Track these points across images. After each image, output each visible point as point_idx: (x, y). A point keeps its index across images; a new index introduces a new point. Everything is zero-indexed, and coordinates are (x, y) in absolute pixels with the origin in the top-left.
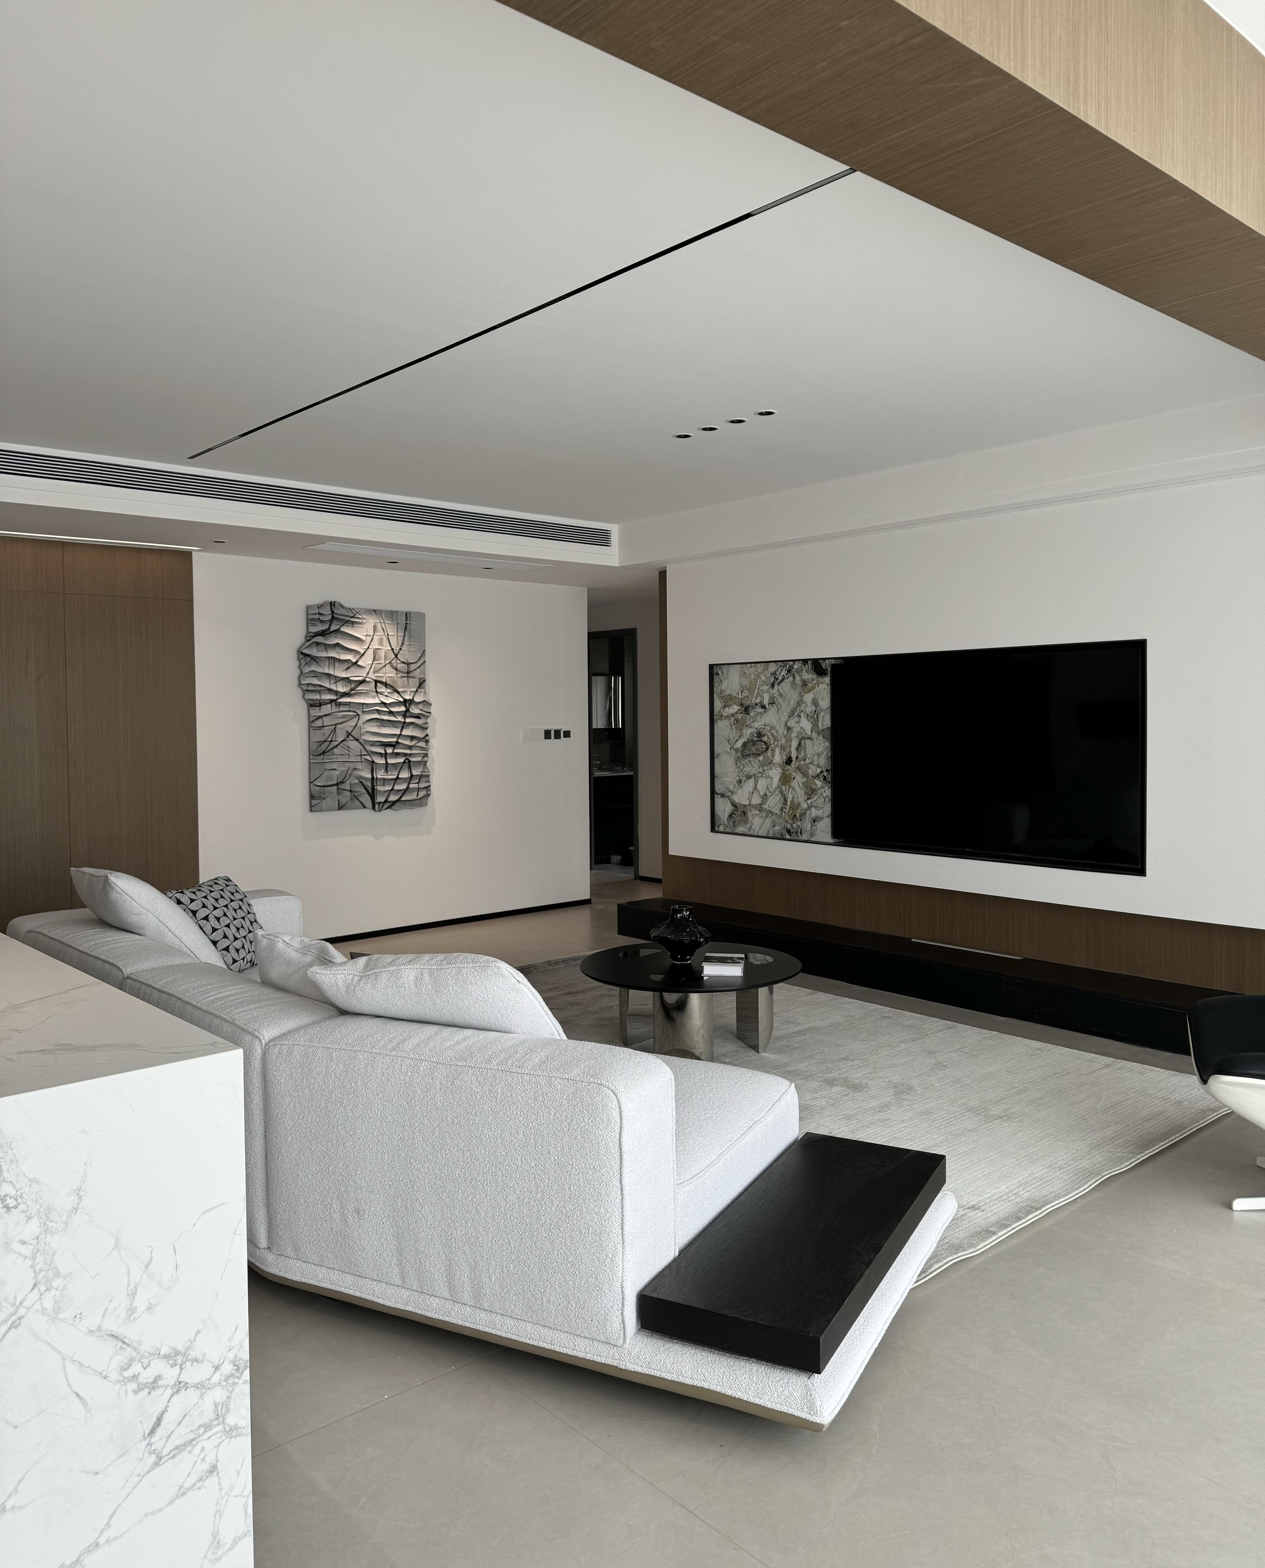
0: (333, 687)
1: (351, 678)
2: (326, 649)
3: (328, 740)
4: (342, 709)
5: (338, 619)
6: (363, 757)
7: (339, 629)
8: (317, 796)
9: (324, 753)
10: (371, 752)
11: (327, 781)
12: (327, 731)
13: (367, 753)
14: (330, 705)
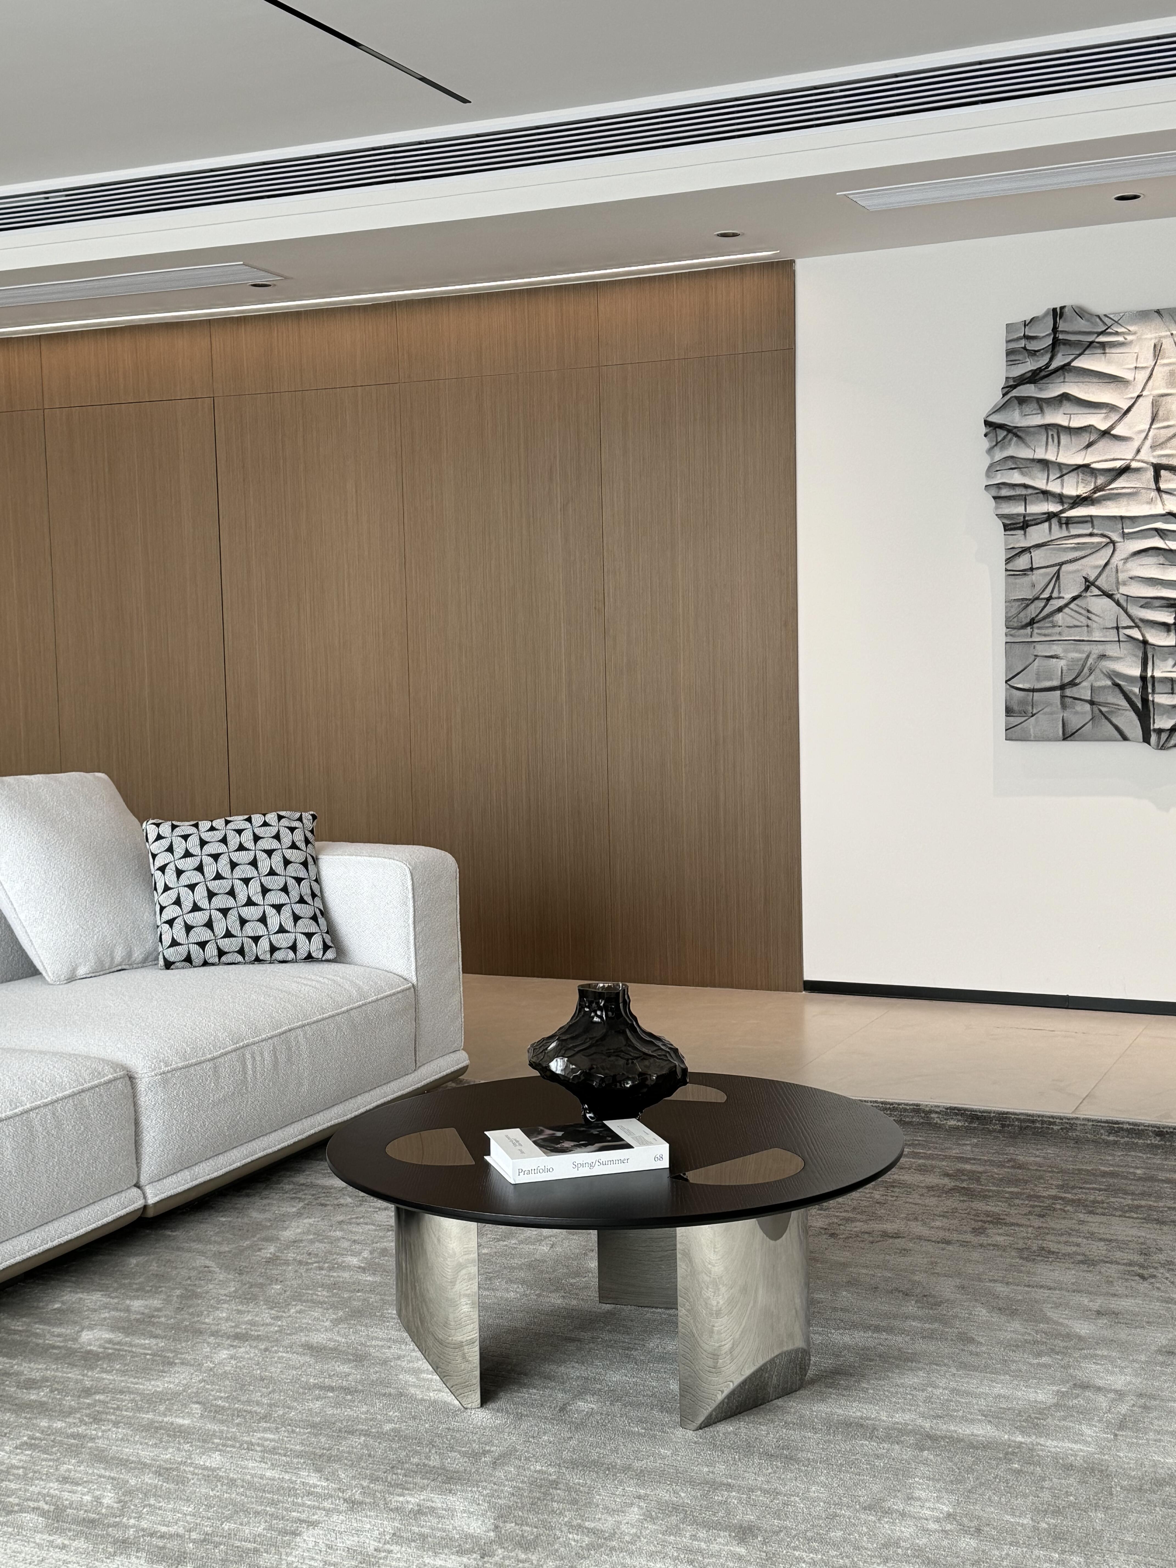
0: (1054, 487)
1: (1093, 466)
2: (1041, 409)
3: (1042, 596)
4: (1074, 531)
5: (1066, 343)
6: (1122, 631)
7: (1069, 364)
8: (1016, 708)
9: (1032, 622)
10: (1142, 620)
11: (1038, 680)
12: (1040, 578)
13: (1132, 624)
14: (1046, 524)
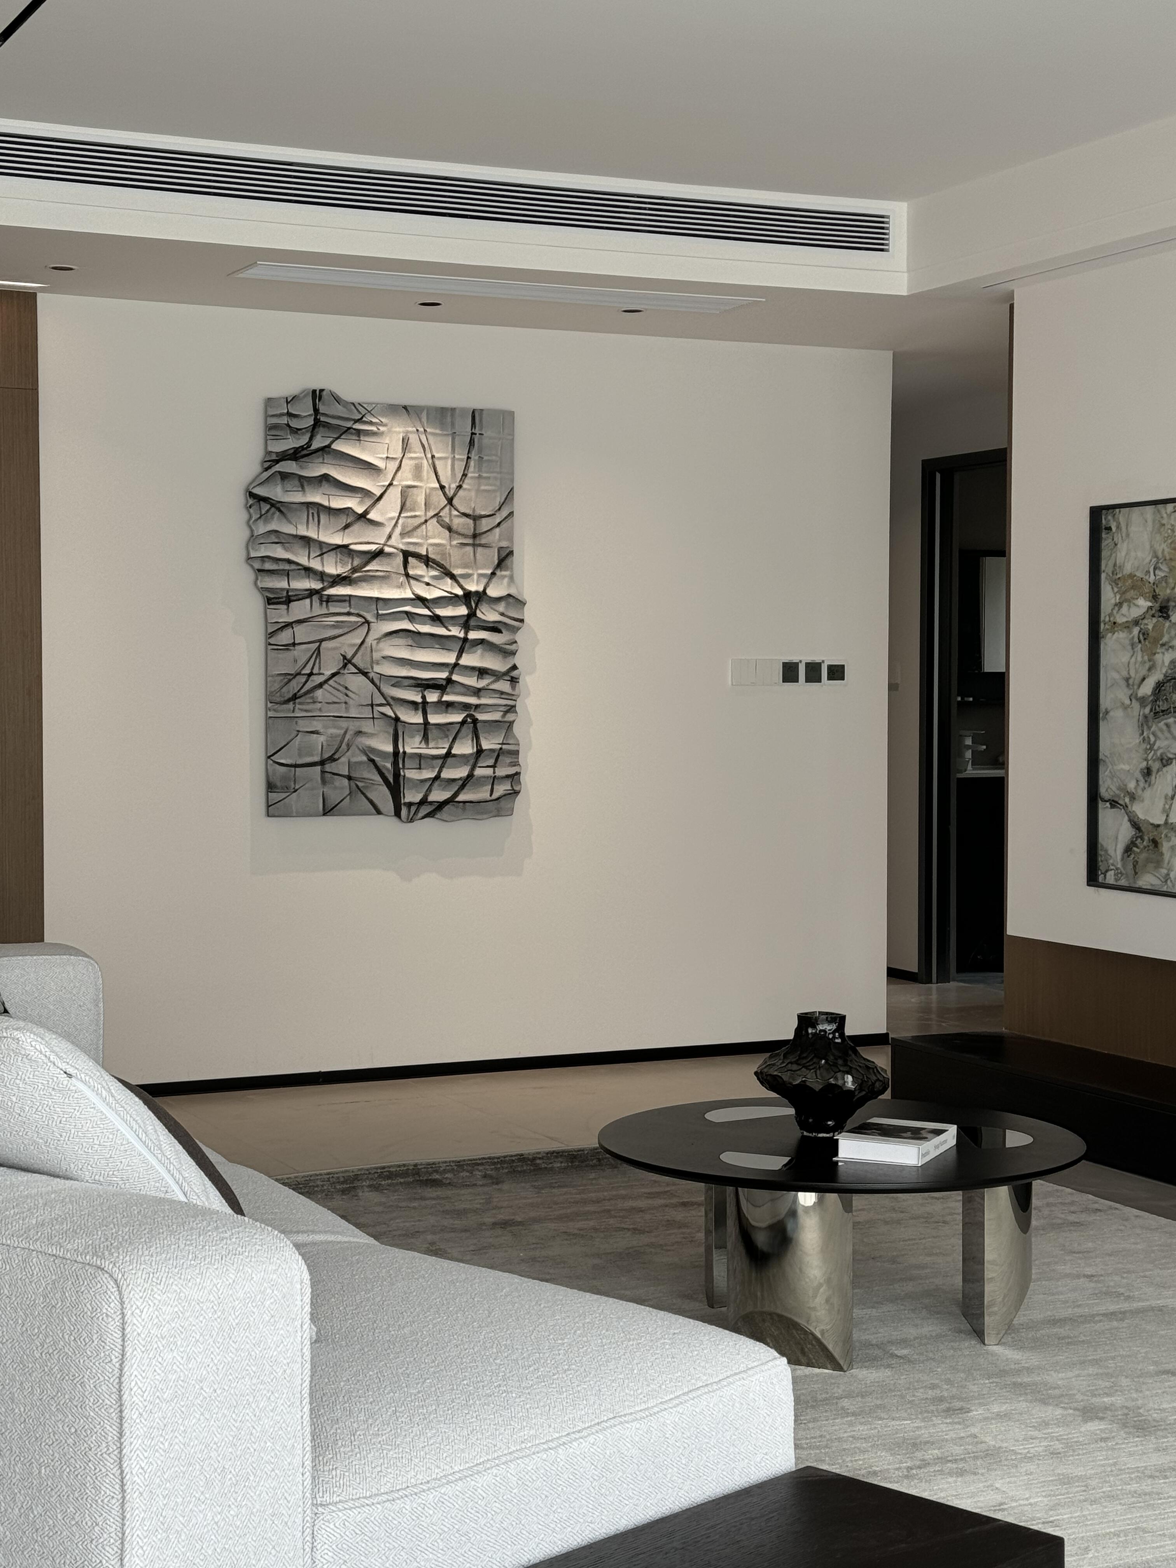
0: (316, 564)
1: (352, 547)
2: (302, 487)
3: (303, 672)
4: (333, 610)
5: (327, 425)
6: (376, 708)
7: (329, 446)
8: (279, 784)
9: (294, 698)
10: (393, 698)
11: (300, 755)
12: (301, 653)
13: (384, 702)
14: (308, 601)
